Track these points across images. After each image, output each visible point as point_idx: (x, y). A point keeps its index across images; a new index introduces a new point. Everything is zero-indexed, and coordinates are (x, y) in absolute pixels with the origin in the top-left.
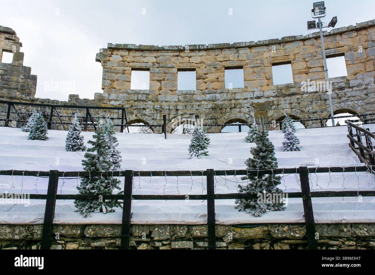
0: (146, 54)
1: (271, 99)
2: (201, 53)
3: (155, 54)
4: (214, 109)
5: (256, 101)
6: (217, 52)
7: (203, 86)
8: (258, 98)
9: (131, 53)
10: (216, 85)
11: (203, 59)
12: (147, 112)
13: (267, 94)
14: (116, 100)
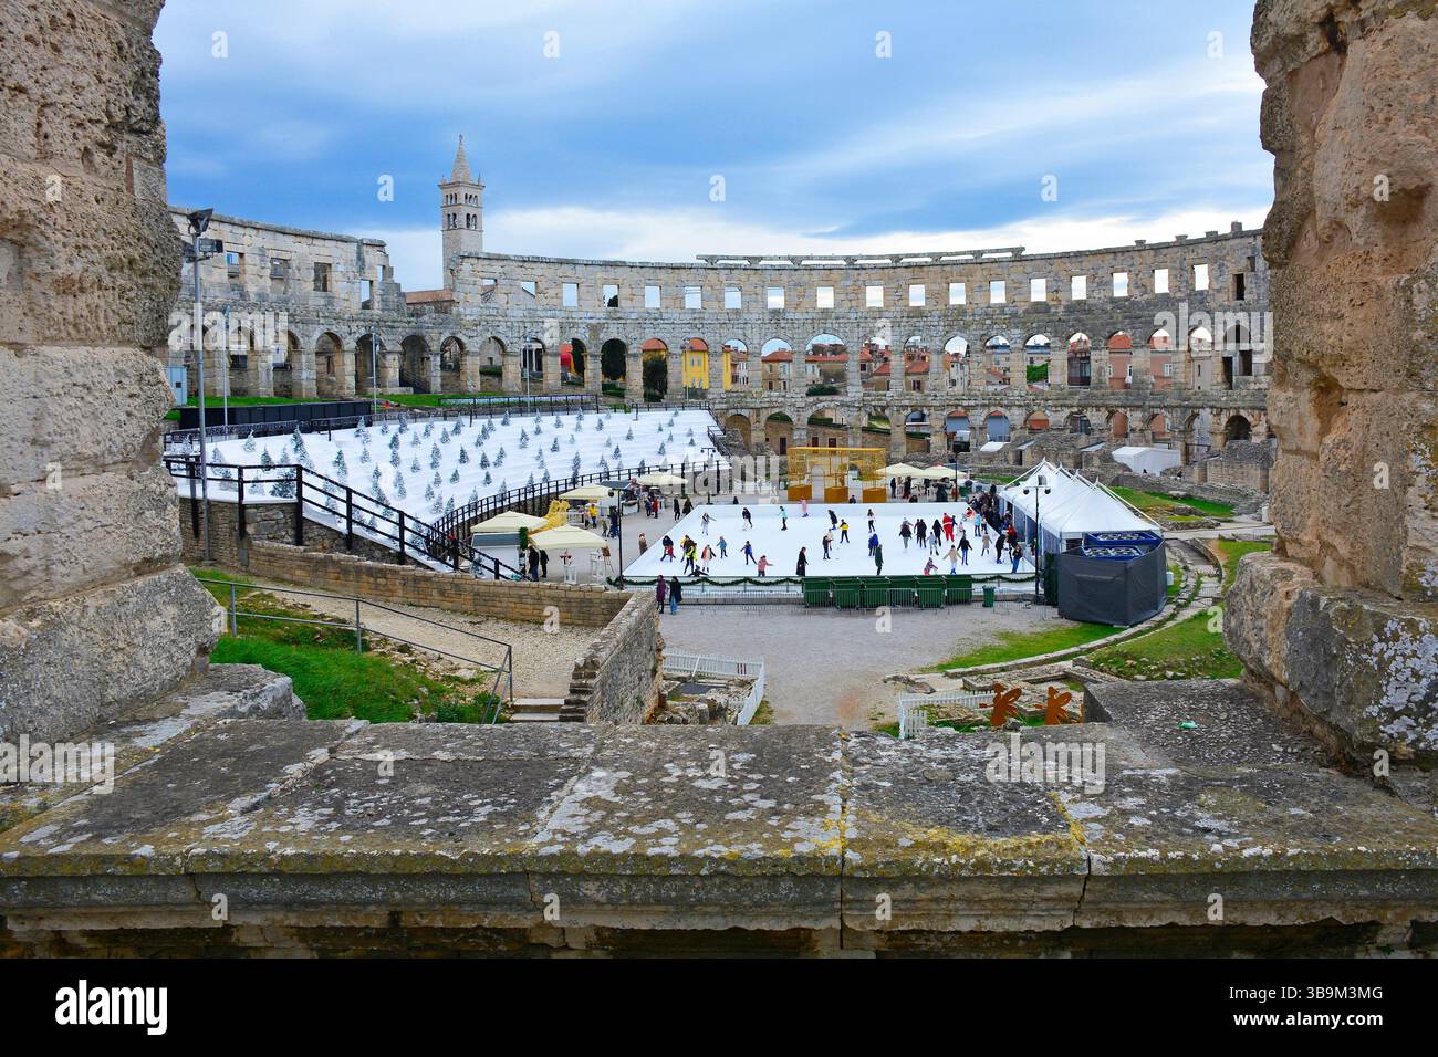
0: (494, 263)
1: (602, 321)
2: (542, 265)
3: (501, 263)
4: (556, 328)
5: (589, 321)
6: (557, 266)
7: (544, 302)
8: (590, 319)
9: (480, 261)
10: (555, 301)
11: (546, 272)
12: (501, 329)
13: (598, 315)
14: (471, 315)
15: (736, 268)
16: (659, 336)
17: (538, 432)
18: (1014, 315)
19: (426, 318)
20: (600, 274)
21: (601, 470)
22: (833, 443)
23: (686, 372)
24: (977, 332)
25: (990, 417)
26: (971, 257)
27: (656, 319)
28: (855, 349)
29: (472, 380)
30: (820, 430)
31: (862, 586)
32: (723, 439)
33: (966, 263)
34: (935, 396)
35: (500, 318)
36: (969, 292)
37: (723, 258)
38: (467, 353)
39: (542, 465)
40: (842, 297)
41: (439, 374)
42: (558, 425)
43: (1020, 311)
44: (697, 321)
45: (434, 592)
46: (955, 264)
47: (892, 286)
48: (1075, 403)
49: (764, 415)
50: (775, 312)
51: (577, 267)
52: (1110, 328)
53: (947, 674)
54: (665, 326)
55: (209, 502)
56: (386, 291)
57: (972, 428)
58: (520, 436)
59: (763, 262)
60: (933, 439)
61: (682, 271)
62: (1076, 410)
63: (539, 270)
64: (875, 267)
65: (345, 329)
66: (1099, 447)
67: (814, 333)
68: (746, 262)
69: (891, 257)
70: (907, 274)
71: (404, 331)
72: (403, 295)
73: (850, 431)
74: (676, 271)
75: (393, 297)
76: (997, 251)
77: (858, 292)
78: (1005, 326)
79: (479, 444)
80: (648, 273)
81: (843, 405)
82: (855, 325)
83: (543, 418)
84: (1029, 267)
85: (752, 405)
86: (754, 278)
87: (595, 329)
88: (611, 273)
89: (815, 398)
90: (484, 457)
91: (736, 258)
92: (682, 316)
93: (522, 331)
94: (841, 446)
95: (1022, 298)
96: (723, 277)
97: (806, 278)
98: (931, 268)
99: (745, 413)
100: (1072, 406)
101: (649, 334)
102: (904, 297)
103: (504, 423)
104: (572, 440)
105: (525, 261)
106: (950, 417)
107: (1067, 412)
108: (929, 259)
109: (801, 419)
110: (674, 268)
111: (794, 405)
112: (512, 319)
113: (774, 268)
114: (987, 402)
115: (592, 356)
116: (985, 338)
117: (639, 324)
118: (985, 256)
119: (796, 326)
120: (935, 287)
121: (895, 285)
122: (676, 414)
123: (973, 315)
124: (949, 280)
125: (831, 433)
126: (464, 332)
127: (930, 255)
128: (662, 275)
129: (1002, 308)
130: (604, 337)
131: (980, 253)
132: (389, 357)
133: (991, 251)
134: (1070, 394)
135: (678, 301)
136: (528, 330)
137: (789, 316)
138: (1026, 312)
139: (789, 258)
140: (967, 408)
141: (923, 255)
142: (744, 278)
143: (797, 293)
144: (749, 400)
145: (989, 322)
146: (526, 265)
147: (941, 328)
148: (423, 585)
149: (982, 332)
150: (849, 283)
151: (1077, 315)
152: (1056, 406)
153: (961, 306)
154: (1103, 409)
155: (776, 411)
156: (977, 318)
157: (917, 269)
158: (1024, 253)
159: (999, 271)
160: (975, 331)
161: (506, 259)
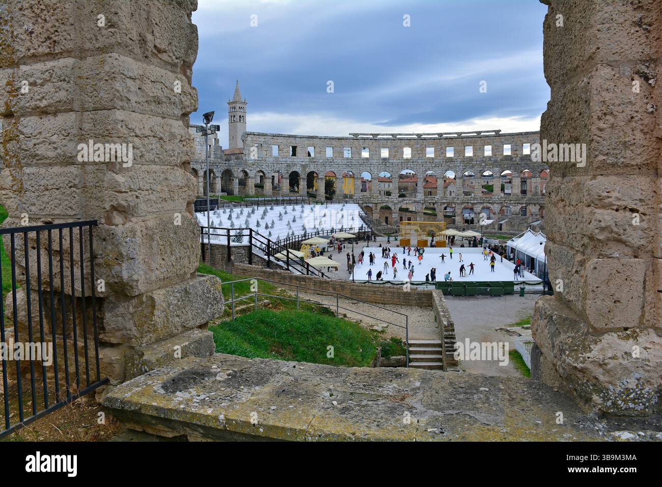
0: (260, 137)
1: (307, 163)
2: (281, 138)
3: (264, 137)
4: (287, 166)
5: (301, 163)
6: (288, 138)
7: (282, 154)
8: (302, 162)
9: (255, 136)
10: (286, 154)
11: (282, 141)
12: (263, 167)
13: (306, 160)
14: (251, 160)
15: (367, 139)
16: (333, 170)
17: (286, 213)
18: (496, 161)
19: (232, 162)
20: (307, 142)
21: (315, 231)
22: (409, 219)
23: (344, 187)
24: (478, 169)
25: (483, 208)
26: (476, 134)
27: (331, 162)
28: (421, 176)
29: (251, 190)
30: (404, 213)
31: (465, 286)
32: (365, 217)
33: (473, 137)
34: (458, 198)
35: (263, 162)
36: (474, 150)
37: (361, 134)
38: (249, 178)
39: (290, 228)
40: (415, 152)
41: (238, 187)
42: (294, 210)
43: (499, 160)
44: (349, 163)
45: (330, 289)
46: (468, 137)
47: (438, 147)
48: (524, 202)
49: (379, 206)
50: (385, 159)
51: (297, 139)
52: (541, 168)
53: (523, 328)
54: (335, 165)
55: (211, 245)
56: (216, 150)
57: (475, 213)
58: (279, 215)
59: (379, 136)
60: (457, 218)
61: (343, 141)
62: (524, 205)
63: (280, 140)
64: (431, 139)
65: (200, 166)
66: (538, 222)
67: (402, 169)
68: (371, 136)
69: (438, 134)
70: (446, 142)
71: (223, 167)
72: (223, 151)
73: (418, 214)
74: (340, 140)
75: (219, 152)
76: (488, 132)
77: (423, 151)
78: (491, 166)
79: (263, 218)
80: (328, 141)
81: (415, 202)
82: (421, 165)
83: (287, 207)
84: (503, 139)
85: (374, 202)
86: (375, 144)
87: (304, 167)
88: (311, 141)
89: (402, 198)
90: (267, 224)
91: (367, 135)
92: (343, 161)
93: (273, 167)
94: (413, 221)
95: (500, 153)
96: (361, 143)
97: (399, 144)
98: (457, 140)
99: (370, 205)
100: (523, 204)
101: (328, 169)
102: (444, 153)
103: (271, 209)
104: (301, 217)
105: (274, 136)
106: (465, 208)
107: (520, 206)
108: (456, 135)
109: (395, 209)
110: (339, 139)
111: (393, 202)
112: (269, 162)
113: (384, 139)
114: (482, 201)
115: (303, 179)
116: (482, 172)
117: (323, 165)
118: (482, 134)
119: (394, 166)
120: (459, 148)
121: (440, 147)
122: (344, 206)
123: (476, 161)
124: (465, 145)
125: (409, 215)
126: (248, 168)
127: (456, 133)
128: (334, 142)
129: (490, 158)
130: (308, 170)
131: (480, 132)
132: (217, 179)
133: (485, 132)
134: (522, 198)
135: (340, 155)
136: (275, 167)
137: (391, 161)
138: (501, 160)
139: (391, 135)
140: (473, 204)
141: (453, 133)
142: (370, 144)
143: (394, 151)
144: (372, 199)
145: (484, 164)
146: (274, 138)
147: (461, 167)
148: (325, 285)
149: (481, 169)
150: (418, 146)
151: (526, 161)
152: (515, 204)
153: (470, 157)
154: (537, 205)
155: (384, 204)
156: (478, 163)
157: (450, 140)
158: (500, 133)
159: (489, 141)
160: (477, 168)
161: (266, 135)
